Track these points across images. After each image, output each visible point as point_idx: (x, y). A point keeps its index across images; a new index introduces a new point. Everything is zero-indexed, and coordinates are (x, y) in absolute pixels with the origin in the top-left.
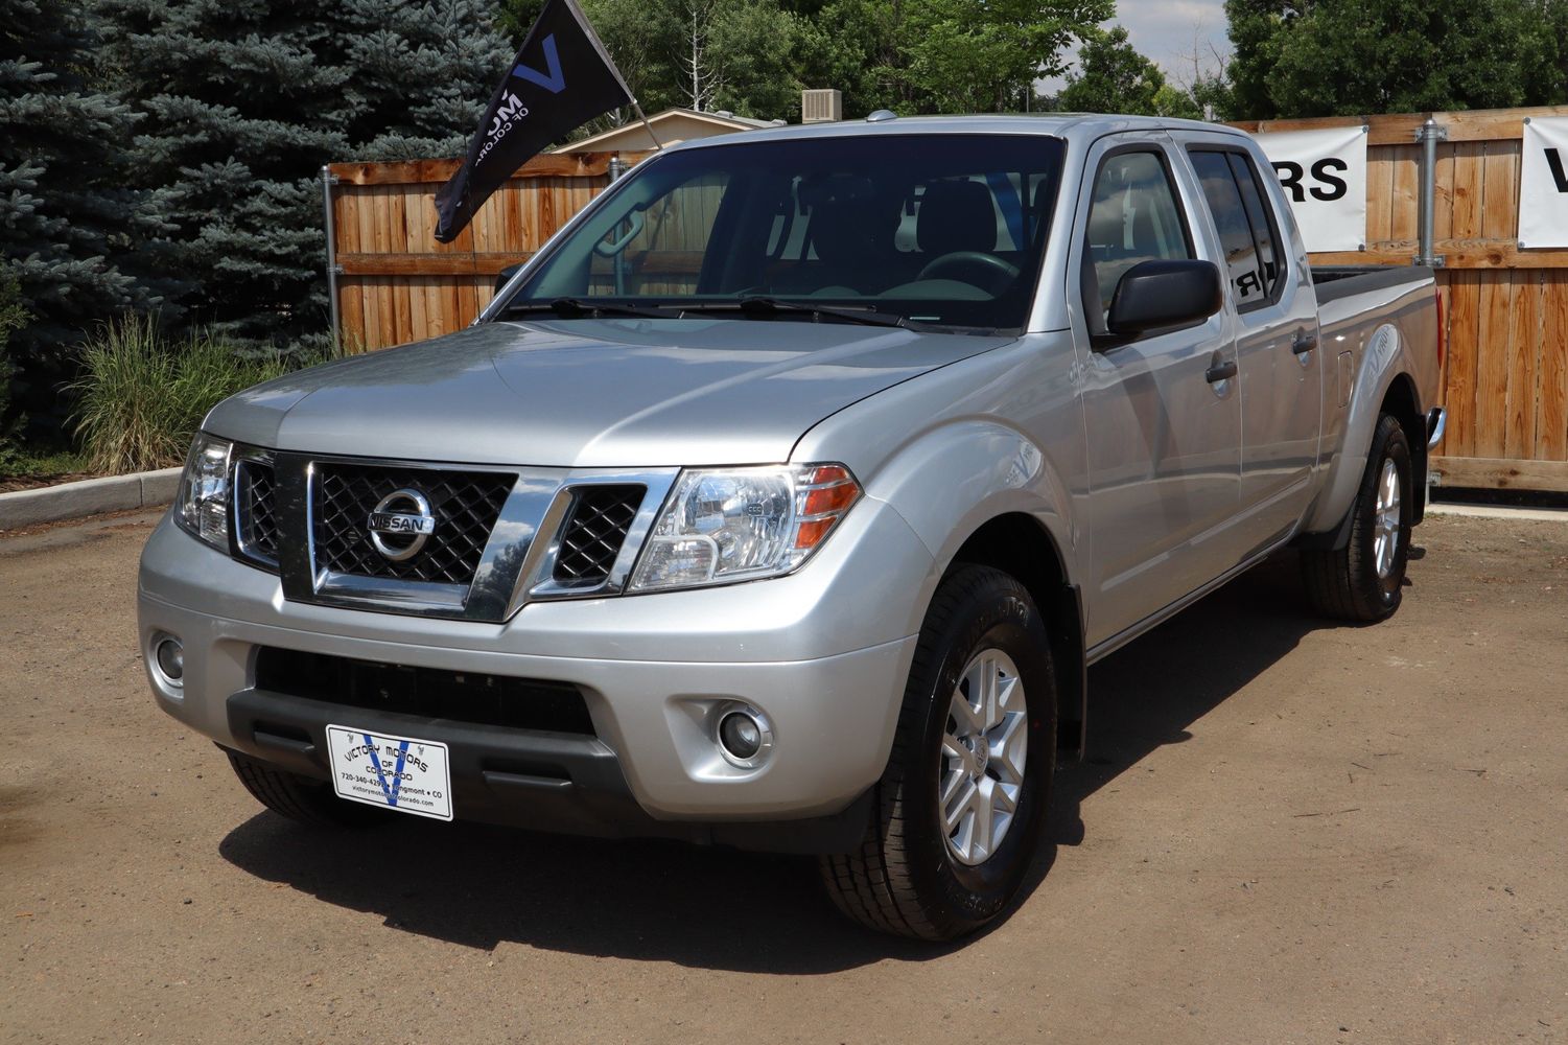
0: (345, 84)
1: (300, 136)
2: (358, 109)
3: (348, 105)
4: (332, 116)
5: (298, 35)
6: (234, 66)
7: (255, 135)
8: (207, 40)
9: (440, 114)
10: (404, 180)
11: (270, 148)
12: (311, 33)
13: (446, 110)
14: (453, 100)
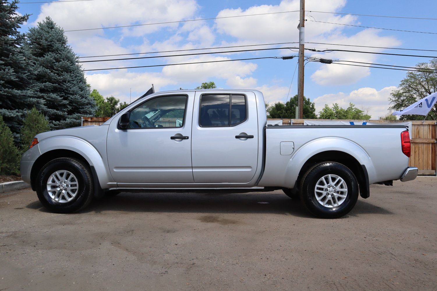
0: (68, 104)
1: (60, 113)
2: (70, 109)
3: (68, 108)
4: (65, 110)
5: (58, 94)
6: (47, 99)
7: (51, 112)
8: (41, 93)
9: (86, 111)
10: (100, 121)
11: (53, 115)
12: (60, 94)
13: (87, 110)
14: (89, 108)
